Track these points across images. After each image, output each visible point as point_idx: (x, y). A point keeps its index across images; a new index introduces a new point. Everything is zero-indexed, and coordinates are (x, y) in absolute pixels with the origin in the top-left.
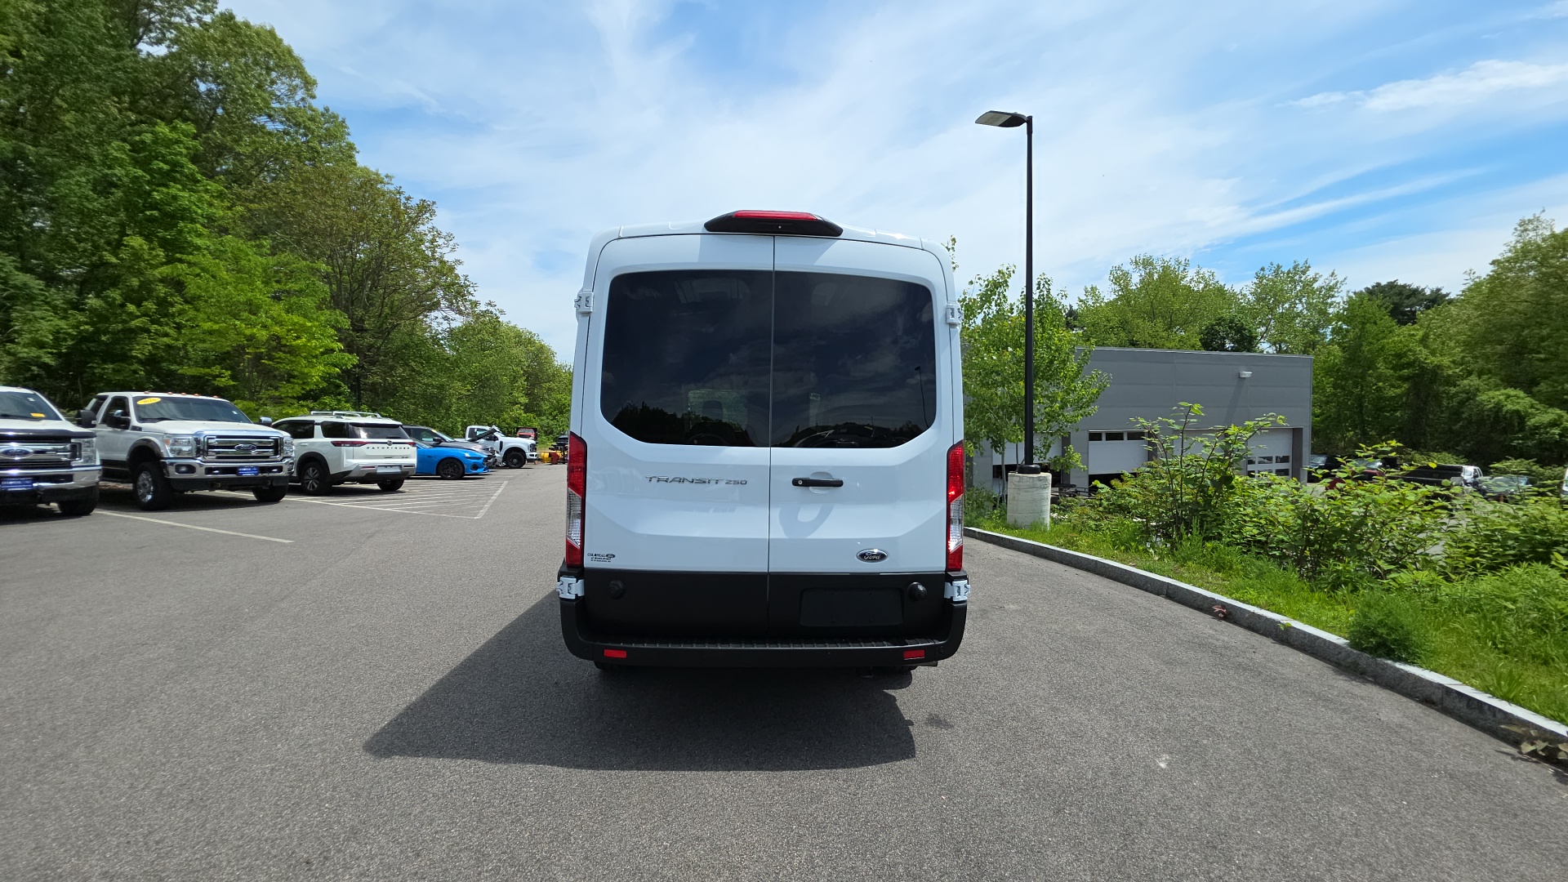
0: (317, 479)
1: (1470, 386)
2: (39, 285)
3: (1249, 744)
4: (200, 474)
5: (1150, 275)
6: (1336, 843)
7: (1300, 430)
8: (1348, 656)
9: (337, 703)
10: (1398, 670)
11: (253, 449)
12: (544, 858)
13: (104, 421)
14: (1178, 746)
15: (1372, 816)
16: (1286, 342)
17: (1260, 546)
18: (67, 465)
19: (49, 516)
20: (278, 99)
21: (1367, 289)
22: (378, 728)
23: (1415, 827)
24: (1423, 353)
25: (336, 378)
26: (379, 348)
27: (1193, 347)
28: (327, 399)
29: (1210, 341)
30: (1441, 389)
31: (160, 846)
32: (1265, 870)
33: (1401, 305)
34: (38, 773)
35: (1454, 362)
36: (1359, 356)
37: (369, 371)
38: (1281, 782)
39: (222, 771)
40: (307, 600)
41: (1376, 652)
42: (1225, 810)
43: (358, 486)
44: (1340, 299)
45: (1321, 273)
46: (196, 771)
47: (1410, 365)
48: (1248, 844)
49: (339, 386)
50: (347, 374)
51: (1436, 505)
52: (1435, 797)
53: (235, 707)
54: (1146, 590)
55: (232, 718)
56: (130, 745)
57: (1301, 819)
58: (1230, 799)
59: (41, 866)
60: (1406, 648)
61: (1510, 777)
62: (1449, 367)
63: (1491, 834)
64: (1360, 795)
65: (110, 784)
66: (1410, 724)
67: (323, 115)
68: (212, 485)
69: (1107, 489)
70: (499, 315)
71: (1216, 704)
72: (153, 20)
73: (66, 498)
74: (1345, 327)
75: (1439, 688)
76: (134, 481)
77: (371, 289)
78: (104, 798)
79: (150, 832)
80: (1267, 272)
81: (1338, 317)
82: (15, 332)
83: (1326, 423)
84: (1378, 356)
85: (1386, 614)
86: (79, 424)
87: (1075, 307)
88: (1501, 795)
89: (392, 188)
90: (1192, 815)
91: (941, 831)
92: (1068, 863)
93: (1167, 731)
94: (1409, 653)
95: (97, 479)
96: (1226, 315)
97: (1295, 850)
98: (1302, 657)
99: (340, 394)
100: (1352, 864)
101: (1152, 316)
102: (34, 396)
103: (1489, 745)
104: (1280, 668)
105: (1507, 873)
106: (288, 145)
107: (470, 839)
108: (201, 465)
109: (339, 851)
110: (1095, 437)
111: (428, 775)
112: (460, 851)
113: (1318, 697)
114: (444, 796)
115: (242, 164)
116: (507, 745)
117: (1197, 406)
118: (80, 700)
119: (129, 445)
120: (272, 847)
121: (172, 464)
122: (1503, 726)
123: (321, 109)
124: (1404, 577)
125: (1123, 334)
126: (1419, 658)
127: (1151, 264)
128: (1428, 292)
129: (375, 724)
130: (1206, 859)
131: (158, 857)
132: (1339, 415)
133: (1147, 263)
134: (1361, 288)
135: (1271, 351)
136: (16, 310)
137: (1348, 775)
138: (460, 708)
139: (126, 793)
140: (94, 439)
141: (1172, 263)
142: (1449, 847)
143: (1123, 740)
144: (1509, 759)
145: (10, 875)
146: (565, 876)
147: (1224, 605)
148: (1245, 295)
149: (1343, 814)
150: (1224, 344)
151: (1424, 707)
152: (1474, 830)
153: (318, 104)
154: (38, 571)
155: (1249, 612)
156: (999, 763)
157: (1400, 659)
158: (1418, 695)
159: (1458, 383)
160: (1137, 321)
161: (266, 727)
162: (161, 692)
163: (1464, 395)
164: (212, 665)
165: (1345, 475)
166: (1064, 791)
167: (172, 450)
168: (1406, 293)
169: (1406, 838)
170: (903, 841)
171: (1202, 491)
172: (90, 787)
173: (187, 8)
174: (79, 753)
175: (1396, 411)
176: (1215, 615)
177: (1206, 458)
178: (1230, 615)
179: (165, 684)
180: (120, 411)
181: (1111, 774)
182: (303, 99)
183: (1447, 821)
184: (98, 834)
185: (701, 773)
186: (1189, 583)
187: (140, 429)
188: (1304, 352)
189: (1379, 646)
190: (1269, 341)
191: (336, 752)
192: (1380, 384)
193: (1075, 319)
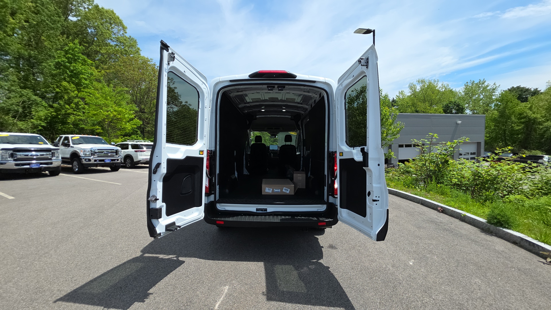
0: (130, 163)
1: (548, 125)
2: (40, 100)
3: (444, 257)
4: (92, 162)
5: (424, 86)
6: (471, 292)
7: (480, 143)
8: (486, 226)
9: (133, 237)
10: (504, 231)
11: (109, 153)
12: (195, 289)
13: (62, 145)
14: (418, 257)
15: (487, 283)
16: (476, 110)
17: (458, 186)
18: (50, 159)
19: (46, 176)
20: (115, 34)
21: (509, 89)
22: (145, 246)
23: (502, 287)
24: (530, 113)
25: (136, 129)
26: (150, 119)
27: (440, 112)
28: (133, 136)
29: (447, 110)
30: (536, 126)
31: (76, 282)
32: (443, 300)
33: (522, 95)
34: (39, 258)
35: (542, 116)
36: (505, 115)
37: (147, 126)
38: (454, 271)
39: (96, 258)
40: (125, 203)
41: (496, 224)
42: (432, 280)
43: (143, 165)
44: (498, 93)
45: (490, 83)
46: (88, 258)
47: (525, 117)
48: (438, 291)
49: (137, 132)
50: (139, 128)
51: (526, 171)
52: (512, 277)
53: (101, 238)
54: (414, 202)
55: (100, 241)
56: (68, 250)
57: (460, 283)
58: (434, 276)
59: (38, 288)
60: (508, 224)
61: (541, 270)
62: (540, 118)
63: (530, 290)
64: (483, 276)
65: (61, 262)
66: (507, 251)
67: (129, 39)
68: (96, 165)
69: (403, 165)
70: (189, 106)
71: (434, 242)
72: (73, 8)
73: (51, 170)
74: (499, 103)
75: (519, 238)
76: (72, 164)
77: (147, 99)
78: (59, 266)
79: (73, 277)
80: (469, 84)
81: (497, 100)
82: (33, 115)
83: (491, 140)
84: (512, 114)
85: (501, 211)
86: (54, 145)
87: (395, 99)
88: (536, 277)
89: (152, 63)
90: (419, 281)
91: (329, 284)
92: (372, 296)
93: (414, 252)
94: (509, 225)
95: (60, 164)
96: (453, 100)
97: (456, 294)
98: (469, 226)
99: (137, 134)
100: (476, 300)
101: (424, 101)
102: (39, 137)
103: (536, 259)
104: (460, 230)
105: (534, 304)
106: (118, 49)
107: (172, 282)
108: (93, 159)
109: (131, 284)
110: (401, 146)
111: (160, 261)
112: (169, 285)
113: (473, 241)
114: (165, 268)
115: (104, 57)
116: (186, 252)
117: (435, 135)
118: (53, 235)
119: (70, 153)
120: (110, 283)
121: (83, 158)
122: (541, 252)
123: (128, 37)
124: (512, 197)
125: (413, 108)
126: (512, 227)
127: (425, 82)
128: (532, 90)
129: (144, 244)
130: (422, 296)
131: (75, 285)
132: (496, 137)
133: (423, 81)
134: (506, 89)
135: (470, 113)
136: (33, 108)
137: (479, 268)
138: (171, 239)
139: (66, 265)
140: (59, 151)
141: (432, 81)
142: (514, 295)
143: (398, 255)
144: (542, 264)
145: (28, 291)
146: (201, 294)
147: (442, 207)
148: (460, 93)
149: (476, 282)
150: (452, 111)
151: (513, 245)
152: (524, 289)
153: (127, 35)
154: (42, 194)
155: (451, 210)
156: (352, 262)
157: (505, 228)
158: (511, 240)
159: (543, 124)
160: (418, 103)
161: (110, 244)
162: (78, 233)
163: (545, 129)
164: (94, 225)
165: (491, 160)
166: (374, 272)
167: (83, 154)
168: (524, 90)
169: (498, 291)
170: (315, 287)
171: (437, 166)
172: (55, 263)
173: (84, 4)
174: (52, 252)
175: (518, 135)
176: (438, 211)
177: (439, 154)
178: (444, 211)
179: (80, 230)
180: (67, 141)
181: (392, 266)
182: (123, 34)
183: (515, 285)
184: (57, 278)
185: (249, 262)
186: (430, 199)
187: (73, 147)
188: (484, 113)
189: (498, 222)
190: (469, 110)
191: (131, 253)
192: (513, 125)
193: (395, 103)
